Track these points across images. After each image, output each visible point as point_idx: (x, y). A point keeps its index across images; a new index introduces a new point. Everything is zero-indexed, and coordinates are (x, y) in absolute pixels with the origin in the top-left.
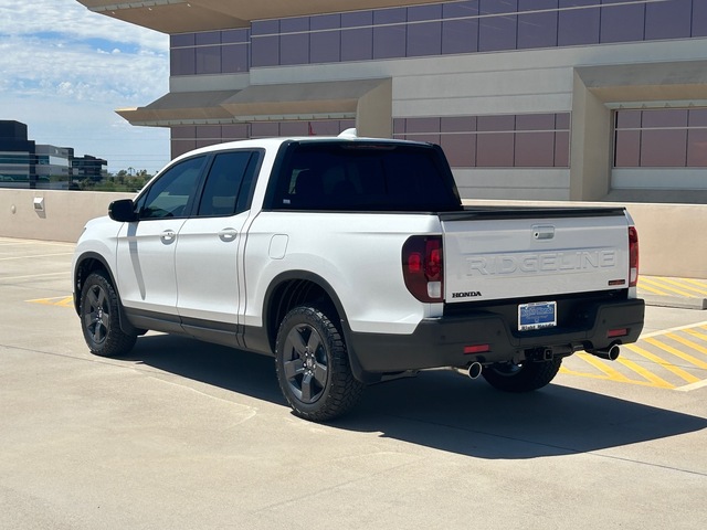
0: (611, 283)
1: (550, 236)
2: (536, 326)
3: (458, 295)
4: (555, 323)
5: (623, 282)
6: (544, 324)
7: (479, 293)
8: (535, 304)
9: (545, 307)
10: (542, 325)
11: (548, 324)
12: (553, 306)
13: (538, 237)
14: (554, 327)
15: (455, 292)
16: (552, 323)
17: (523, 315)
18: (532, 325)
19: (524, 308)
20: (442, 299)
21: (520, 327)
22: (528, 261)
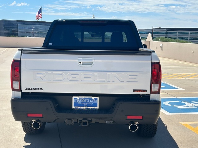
0: (134, 91)
1: (91, 64)
2: (84, 108)
3: (29, 89)
4: (97, 108)
5: (145, 91)
6: (90, 107)
7: (41, 89)
8: (84, 97)
9: (92, 99)
10: (88, 107)
11: (93, 108)
12: (97, 99)
13: (81, 64)
14: (96, 110)
15: (27, 87)
16: (95, 107)
17: (76, 102)
18: (82, 107)
19: (77, 98)
20: (20, 90)
21: (73, 107)
22: (73, 76)
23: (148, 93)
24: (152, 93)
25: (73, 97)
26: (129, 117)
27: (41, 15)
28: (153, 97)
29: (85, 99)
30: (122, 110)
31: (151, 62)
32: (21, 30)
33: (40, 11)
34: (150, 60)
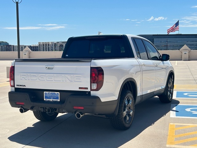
0: (80, 88)
1: (52, 69)
2: (51, 100)
3: (18, 85)
4: (59, 100)
5: (87, 88)
6: (55, 100)
7: (25, 86)
8: (51, 92)
9: (55, 94)
10: (54, 100)
11: (56, 100)
12: (58, 94)
13: (47, 68)
14: (58, 102)
15: (17, 84)
16: (58, 100)
17: (46, 96)
18: (50, 100)
19: (46, 93)
20: (14, 86)
21: (45, 99)
22: (42, 77)
23: (89, 90)
24: (91, 90)
25: (45, 92)
26: (75, 108)
27: (178, 28)
28: (93, 93)
29: (52, 93)
30: (70, 102)
31: (91, 67)
32: (156, 43)
33: (177, 24)
34: (89, 66)
